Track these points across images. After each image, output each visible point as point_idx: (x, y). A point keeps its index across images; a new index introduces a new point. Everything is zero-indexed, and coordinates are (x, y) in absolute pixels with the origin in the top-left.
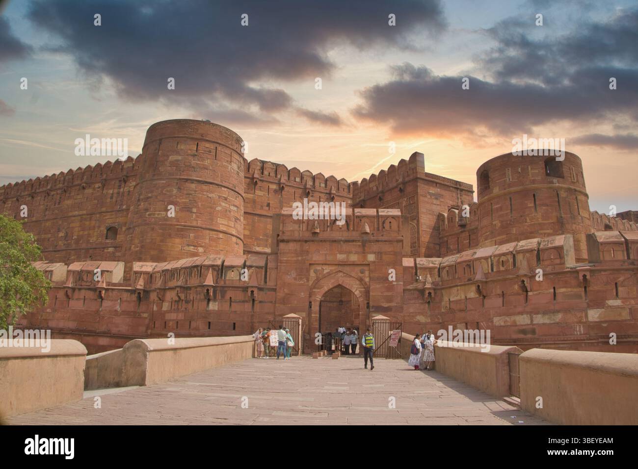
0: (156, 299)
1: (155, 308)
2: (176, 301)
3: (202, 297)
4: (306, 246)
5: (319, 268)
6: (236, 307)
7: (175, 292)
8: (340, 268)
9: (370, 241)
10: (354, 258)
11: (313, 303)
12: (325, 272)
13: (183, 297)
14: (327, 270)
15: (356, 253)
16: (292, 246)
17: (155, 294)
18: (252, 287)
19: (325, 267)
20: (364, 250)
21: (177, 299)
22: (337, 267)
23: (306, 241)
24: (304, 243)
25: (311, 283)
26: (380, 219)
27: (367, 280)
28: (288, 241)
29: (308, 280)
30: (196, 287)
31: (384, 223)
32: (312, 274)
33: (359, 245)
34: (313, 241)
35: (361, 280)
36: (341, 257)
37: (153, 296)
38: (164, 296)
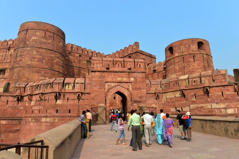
0: (28, 100)
1: (27, 104)
2: (39, 100)
3: (54, 97)
4: (104, 74)
5: (110, 83)
6: (70, 102)
7: (39, 96)
8: (119, 84)
9: (132, 72)
10: (125, 79)
11: (107, 99)
12: (112, 85)
13: (43, 98)
14: (113, 84)
15: (126, 77)
16: (97, 73)
17: (27, 97)
18: (79, 92)
19: (112, 83)
20: (129, 76)
21: (39, 99)
22: (117, 83)
23: (104, 72)
24: (102, 73)
25: (106, 90)
26: (136, 63)
27: (131, 89)
28: (95, 72)
29: (105, 89)
30: (50, 93)
31: (137, 64)
32: (106, 86)
33: (127, 74)
34: (106, 72)
35: (128, 89)
36: (119, 79)
37: (26, 98)
38: (32, 98)
